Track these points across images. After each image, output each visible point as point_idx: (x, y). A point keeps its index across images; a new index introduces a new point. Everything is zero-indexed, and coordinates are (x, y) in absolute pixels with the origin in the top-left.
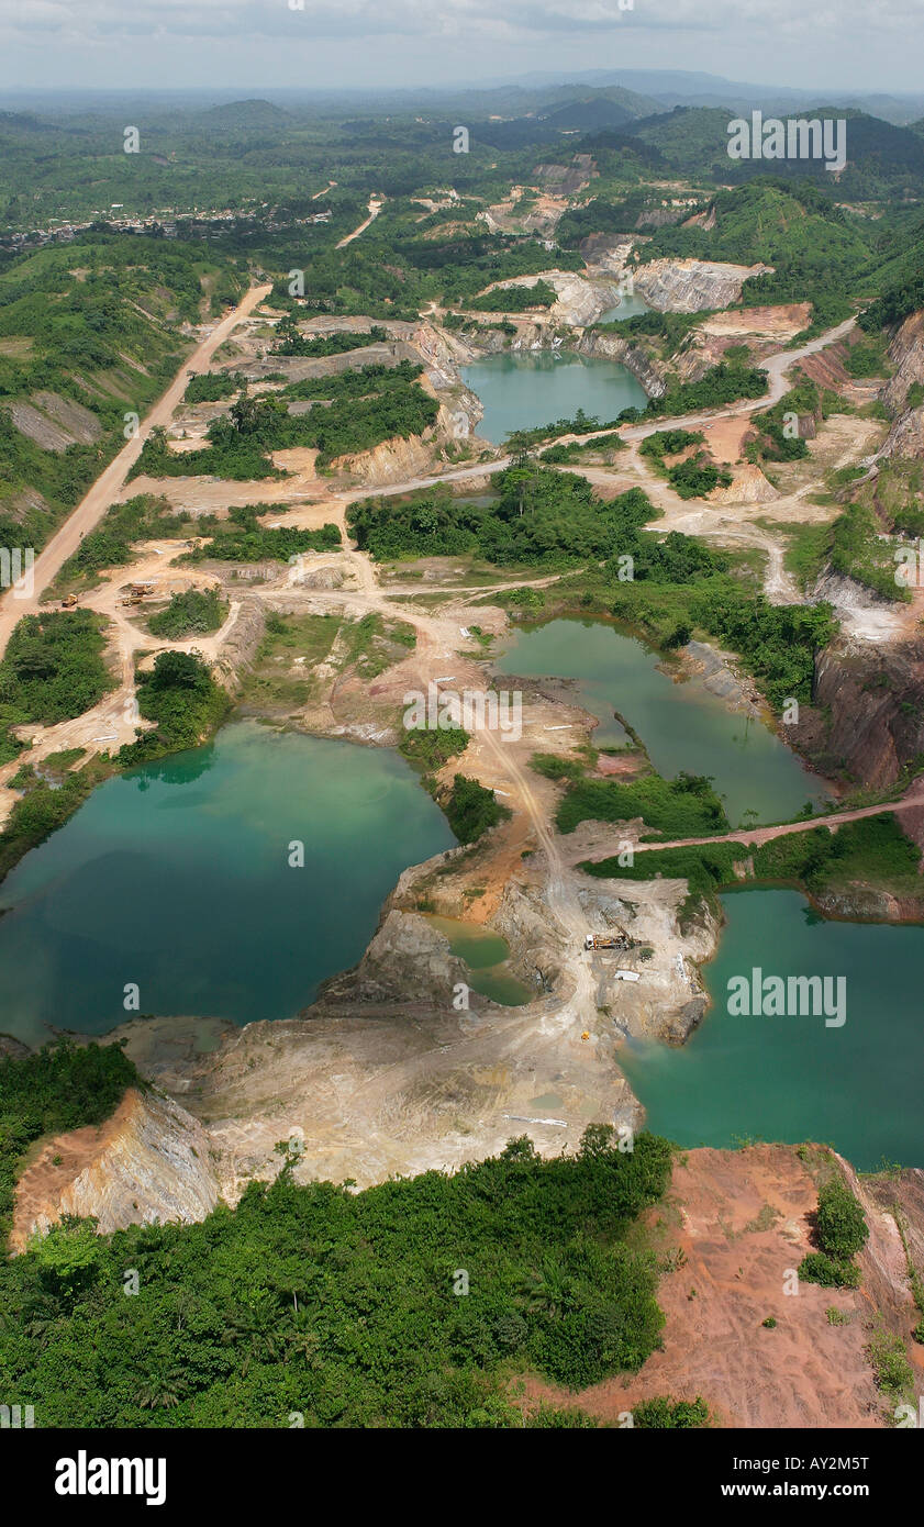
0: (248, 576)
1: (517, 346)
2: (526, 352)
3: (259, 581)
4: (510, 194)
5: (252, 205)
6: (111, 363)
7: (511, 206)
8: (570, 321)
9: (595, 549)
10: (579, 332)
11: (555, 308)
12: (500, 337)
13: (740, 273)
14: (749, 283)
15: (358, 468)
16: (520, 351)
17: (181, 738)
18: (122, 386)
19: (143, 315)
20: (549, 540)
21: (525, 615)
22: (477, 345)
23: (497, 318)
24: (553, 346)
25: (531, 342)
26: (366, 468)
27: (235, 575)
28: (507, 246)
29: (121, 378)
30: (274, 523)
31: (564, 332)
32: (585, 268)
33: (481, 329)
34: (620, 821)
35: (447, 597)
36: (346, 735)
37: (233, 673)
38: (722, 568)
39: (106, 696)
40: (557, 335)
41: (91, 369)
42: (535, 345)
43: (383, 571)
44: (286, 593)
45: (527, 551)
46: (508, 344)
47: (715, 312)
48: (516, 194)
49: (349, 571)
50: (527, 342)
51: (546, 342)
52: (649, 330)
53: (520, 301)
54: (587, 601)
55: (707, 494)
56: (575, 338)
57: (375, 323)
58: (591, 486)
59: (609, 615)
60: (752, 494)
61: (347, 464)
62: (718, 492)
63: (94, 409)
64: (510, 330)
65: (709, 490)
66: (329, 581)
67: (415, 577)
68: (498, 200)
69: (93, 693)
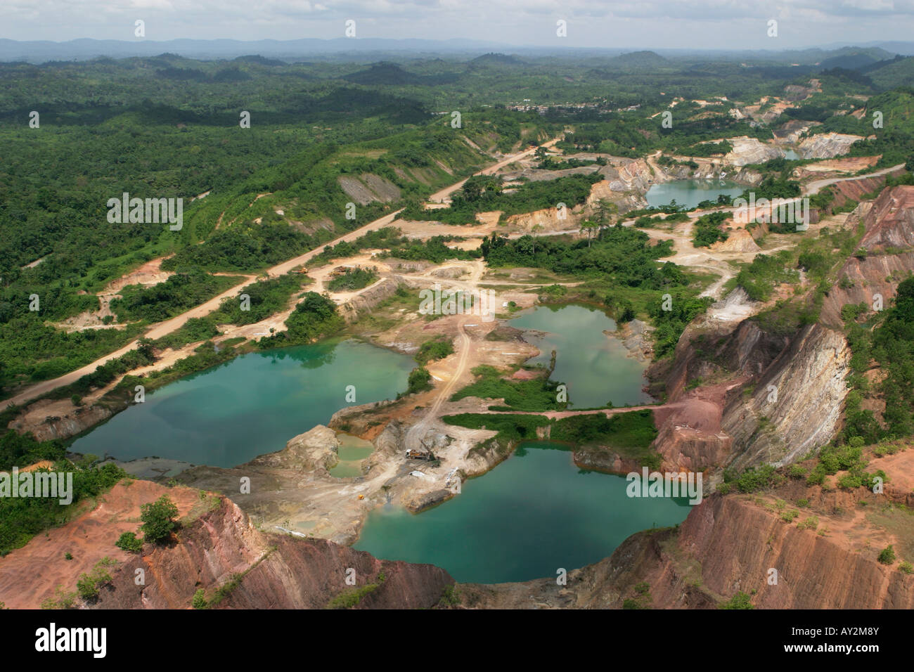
0: (407, 268)
1: (698, 175)
2: (703, 179)
3: (413, 271)
4: (759, 100)
5: (598, 101)
6: (425, 165)
7: (758, 107)
8: (736, 163)
9: (615, 268)
10: (738, 170)
11: (729, 156)
12: (687, 170)
13: (853, 139)
14: (855, 144)
15: (521, 222)
16: (699, 179)
17: (299, 338)
18: (428, 177)
19: (468, 145)
20: (591, 262)
21: (549, 299)
22: (672, 174)
23: (687, 159)
24: (720, 177)
25: (707, 174)
26: (526, 224)
27: (400, 266)
28: (727, 124)
29: (429, 173)
30: (452, 246)
31: (730, 170)
32: (773, 138)
33: (677, 164)
34: (489, 399)
35: (513, 287)
36: (393, 347)
37: (354, 311)
38: (685, 283)
39: (276, 314)
40: (724, 170)
41: (410, 166)
42: (709, 176)
43: (489, 272)
44: (425, 279)
45: (577, 267)
46: (691, 175)
47: (822, 160)
48: (764, 100)
49: (468, 271)
50: (704, 173)
51: (716, 174)
52: (777, 168)
53: (709, 151)
54: (592, 295)
55: (711, 246)
56: (735, 173)
57: (598, 155)
58: (649, 239)
59: (602, 304)
60: (739, 247)
61: (516, 220)
62: (718, 244)
63: (401, 186)
64: (694, 167)
65: (712, 243)
66: (452, 274)
67: (506, 276)
68: (752, 104)
69: (268, 311)
